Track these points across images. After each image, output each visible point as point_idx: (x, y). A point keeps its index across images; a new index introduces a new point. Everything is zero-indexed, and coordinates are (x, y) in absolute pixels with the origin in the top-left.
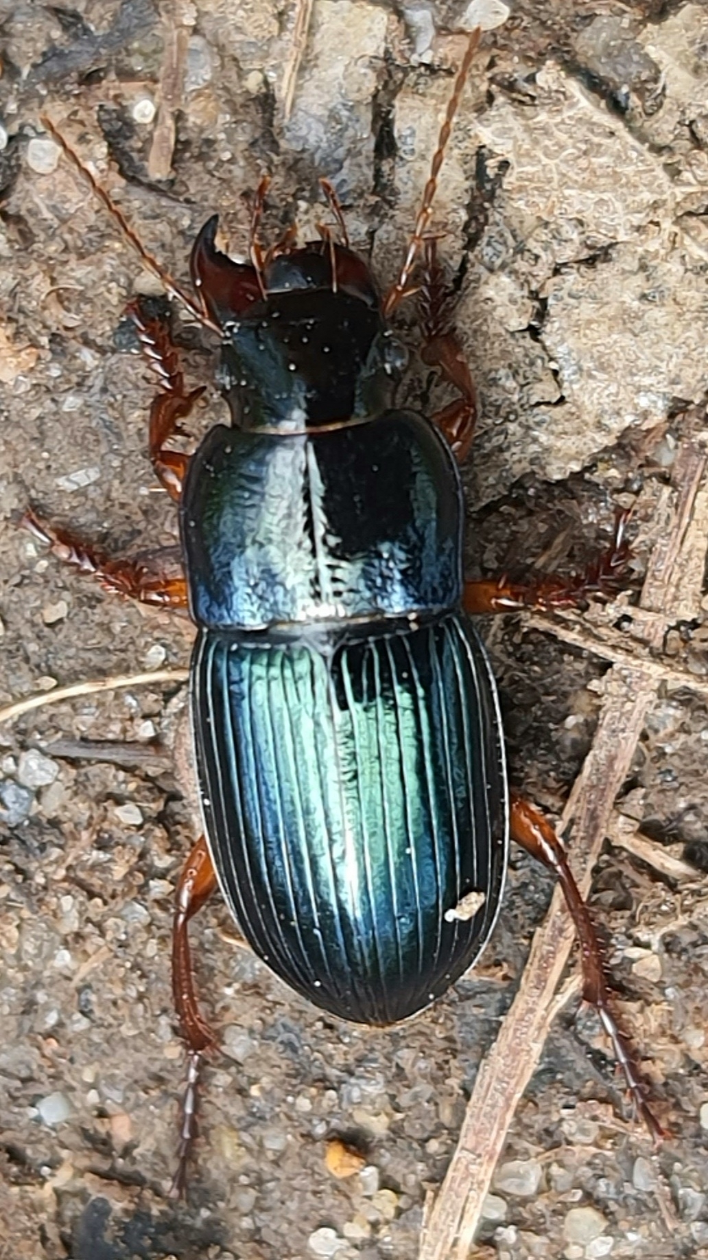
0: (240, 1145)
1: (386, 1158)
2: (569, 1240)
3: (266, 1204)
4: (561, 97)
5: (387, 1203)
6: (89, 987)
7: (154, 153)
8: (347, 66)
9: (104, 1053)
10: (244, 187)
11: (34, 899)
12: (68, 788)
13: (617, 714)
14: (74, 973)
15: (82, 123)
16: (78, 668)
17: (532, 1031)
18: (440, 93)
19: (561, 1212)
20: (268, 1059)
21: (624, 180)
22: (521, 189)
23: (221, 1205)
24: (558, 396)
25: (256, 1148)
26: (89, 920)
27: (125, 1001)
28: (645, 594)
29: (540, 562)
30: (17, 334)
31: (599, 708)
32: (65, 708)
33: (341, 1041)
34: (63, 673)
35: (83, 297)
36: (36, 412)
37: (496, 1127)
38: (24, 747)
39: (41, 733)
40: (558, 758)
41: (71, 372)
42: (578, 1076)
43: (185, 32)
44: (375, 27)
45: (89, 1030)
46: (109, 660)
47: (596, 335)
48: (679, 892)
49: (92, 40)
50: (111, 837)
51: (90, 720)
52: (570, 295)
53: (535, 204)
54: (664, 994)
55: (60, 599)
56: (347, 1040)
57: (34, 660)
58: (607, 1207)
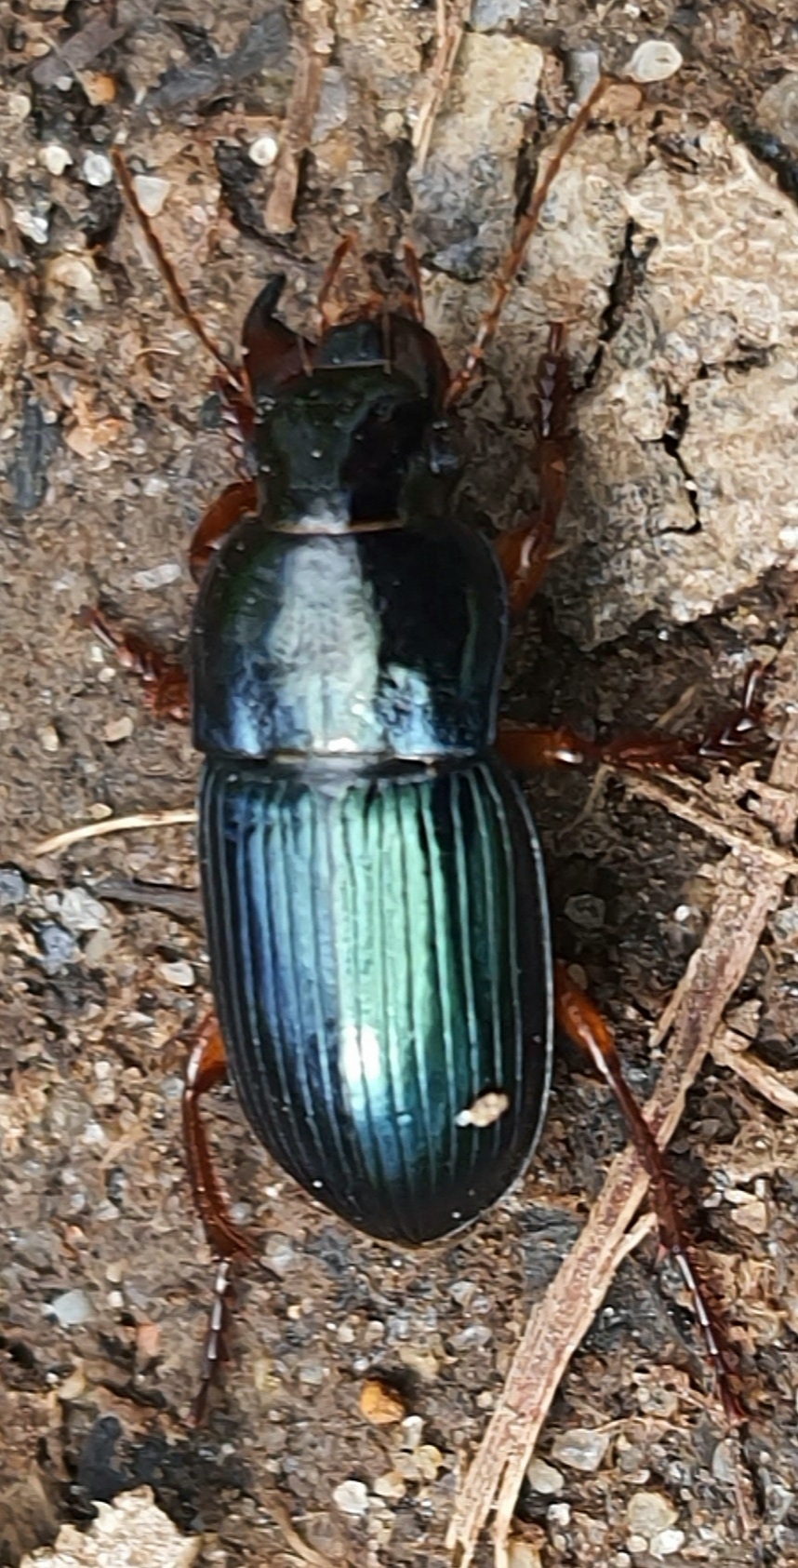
0: (272, 1374)
1: (433, 1408)
2: (631, 1529)
3: (296, 1446)
4: (725, 166)
5: (427, 1460)
6: (119, 1170)
7: (273, 200)
8: (493, 114)
9: (132, 1249)
10: (369, 248)
11: (67, 1061)
12: (115, 936)
13: (733, 908)
14: (105, 1151)
15: (195, 160)
16: (138, 797)
17: (594, 1274)
18: (592, 152)
19: (625, 1494)
20: (310, 1276)
21: (783, 271)
22: (667, 272)
23: (248, 1441)
24: (693, 523)
25: (289, 1380)
26: (124, 1093)
27: (158, 1190)
28: (776, 768)
29: (664, 720)
30: (97, 400)
31: (714, 898)
32: (119, 843)
33: (390, 1265)
34: (120, 801)
35: (177, 364)
36: (114, 494)
37: (543, 1382)
38: (70, 884)
39: (90, 869)
40: (665, 955)
41: (157, 449)
42: (659, 1336)
43: (318, 61)
44: (528, 69)
45: (117, 1221)
46: (171, 791)
47: (740, 452)
48: (783, 1128)
49: (216, 64)
50: (155, 999)
51: (145, 859)
52: (715, 404)
53: (681, 292)
54: (766, 1250)
55: (125, 714)
56: (397, 1263)
57: (91, 783)
58: (678, 1496)
